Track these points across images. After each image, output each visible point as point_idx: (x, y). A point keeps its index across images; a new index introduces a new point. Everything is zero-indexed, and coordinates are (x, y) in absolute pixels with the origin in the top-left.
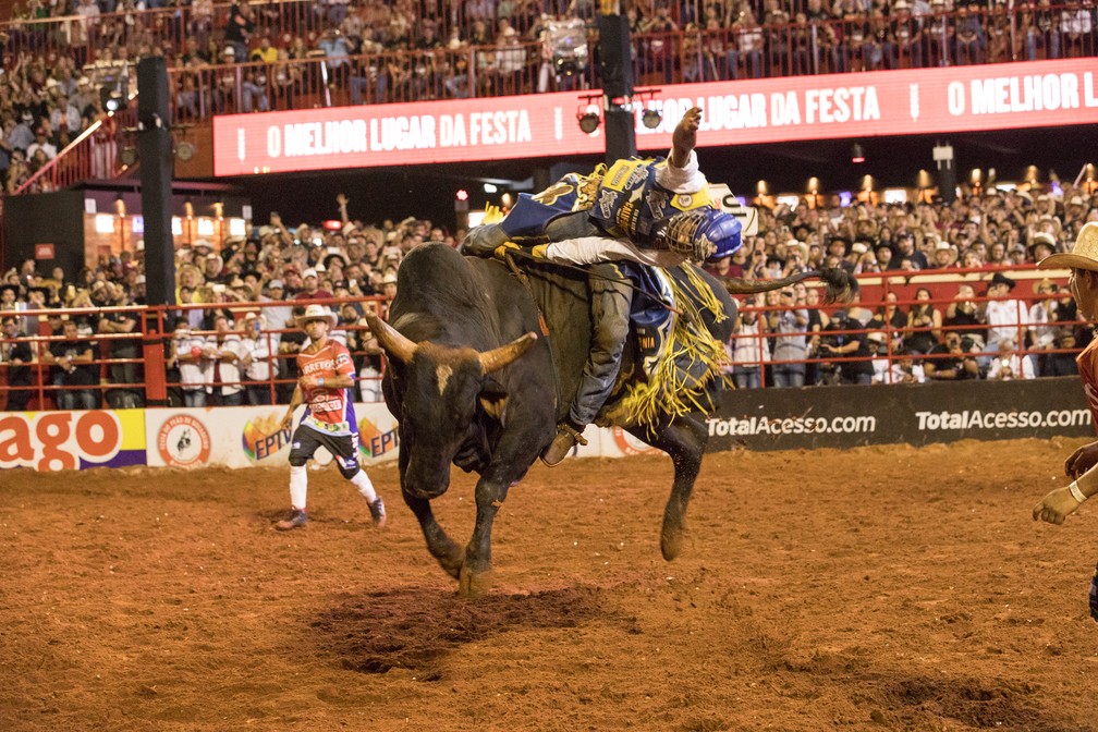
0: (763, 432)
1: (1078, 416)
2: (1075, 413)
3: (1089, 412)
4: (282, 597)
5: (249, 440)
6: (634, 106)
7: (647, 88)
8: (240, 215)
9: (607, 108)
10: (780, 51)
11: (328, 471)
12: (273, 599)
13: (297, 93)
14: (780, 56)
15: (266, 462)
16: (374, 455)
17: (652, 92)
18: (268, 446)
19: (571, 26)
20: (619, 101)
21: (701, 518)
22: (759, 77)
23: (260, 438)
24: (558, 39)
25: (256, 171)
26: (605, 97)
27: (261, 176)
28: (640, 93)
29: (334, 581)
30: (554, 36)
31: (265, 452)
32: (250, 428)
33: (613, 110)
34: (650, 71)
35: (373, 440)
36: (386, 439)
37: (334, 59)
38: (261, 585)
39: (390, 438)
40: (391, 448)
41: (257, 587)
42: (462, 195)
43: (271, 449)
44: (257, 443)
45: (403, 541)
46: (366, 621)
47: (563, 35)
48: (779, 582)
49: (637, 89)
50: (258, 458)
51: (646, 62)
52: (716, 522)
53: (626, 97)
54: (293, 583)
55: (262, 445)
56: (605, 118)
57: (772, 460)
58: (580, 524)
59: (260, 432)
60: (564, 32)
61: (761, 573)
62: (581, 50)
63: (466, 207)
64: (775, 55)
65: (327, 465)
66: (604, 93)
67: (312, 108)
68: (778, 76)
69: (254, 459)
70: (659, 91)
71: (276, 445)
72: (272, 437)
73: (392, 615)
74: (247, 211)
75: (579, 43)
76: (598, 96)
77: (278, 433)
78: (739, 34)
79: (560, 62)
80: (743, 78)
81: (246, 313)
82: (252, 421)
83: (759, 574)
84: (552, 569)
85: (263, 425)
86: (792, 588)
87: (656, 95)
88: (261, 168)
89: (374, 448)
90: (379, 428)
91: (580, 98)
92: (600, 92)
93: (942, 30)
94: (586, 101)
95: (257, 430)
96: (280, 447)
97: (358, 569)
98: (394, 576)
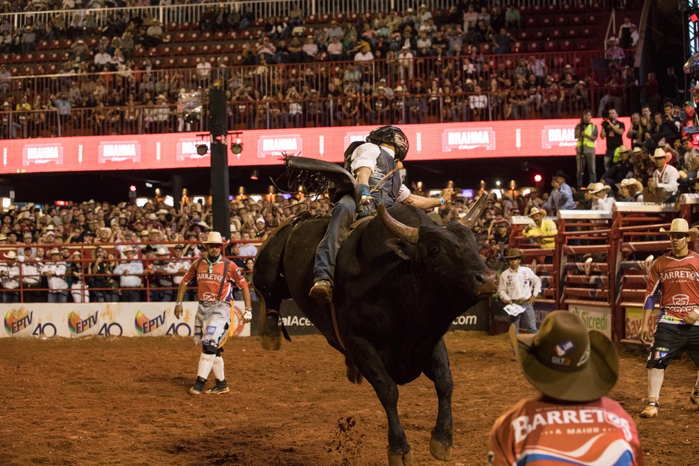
0: (295, 325)
1: (469, 319)
2: (468, 317)
3: (475, 317)
4: (18, 408)
5: (8, 321)
6: (227, 141)
7: (235, 132)
8: (8, 197)
9: (212, 142)
10: (312, 113)
11: (51, 341)
12: (13, 409)
13: (42, 129)
14: (312, 116)
15: (17, 335)
16: (77, 333)
17: (237, 133)
18: (18, 326)
19: (193, 95)
20: (219, 138)
21: (255, 371)
22: (300, 126)
23: (14, 321)
24: (186, 102)
25: (18, 172)
26: (211, 136)
27: (21, 175)
28: (231, 134)
29: (47, 400)
30: (184, 101)
31: (17, 329)
32: (9, 315)
33: (215, 143)
34: (240, 122)
35: (77, 324)
36: (85, 323)
37: (63, 110)
38: (6, 401)
39: (87, 323)
40: (87, 329)
41: (4, 402)
42: (133, 188)
43: (20, 327)
44: (13, 324)
45: (89, 379)
46: (63, 422)
47: (190, 100)
48: (293, 406)
49: (230, 132)
50: (13, 332)
51: (237, 117)
52: (263, 373)
53: (223, 136)
54: (25, 400)
55: (15, 325)
56: (211, 146)
57: (300, 340)
58: (188, 373)
59: (14, 318)
60: (190, 99)
61: (283, 400)
62: (198, 109)
63: (135, 195)
64: (310, 115)
65: (51, 338)
66: (211, 133)
67: (51, 137)
68: (311, 127)
69: (11, 333)
70: (241, 133)
71: (23, 325)
72: (21, 321)
73: (77, 419)
74: (12, 194)
75: (197, 105)
76: (207, 135)
77: (24, 319)
78: (289, 103)
79: (187, 115)
80: (291, 128)
81: (9, 251)
82: (10, 311)
83: (282, 401)
84: (169, 396)
85: (16, 314)
86: (300, 409)
87: (239, 135)
88: (21, 170)
89: (78, 328)
90: (81, 317)
91: (197, 136)
92: (208, 133)
93: (402, 104)
94: (200, 138)
95: (12, 317)
96: (25, 327)
97: (61, 394)
98: (81, 398)
